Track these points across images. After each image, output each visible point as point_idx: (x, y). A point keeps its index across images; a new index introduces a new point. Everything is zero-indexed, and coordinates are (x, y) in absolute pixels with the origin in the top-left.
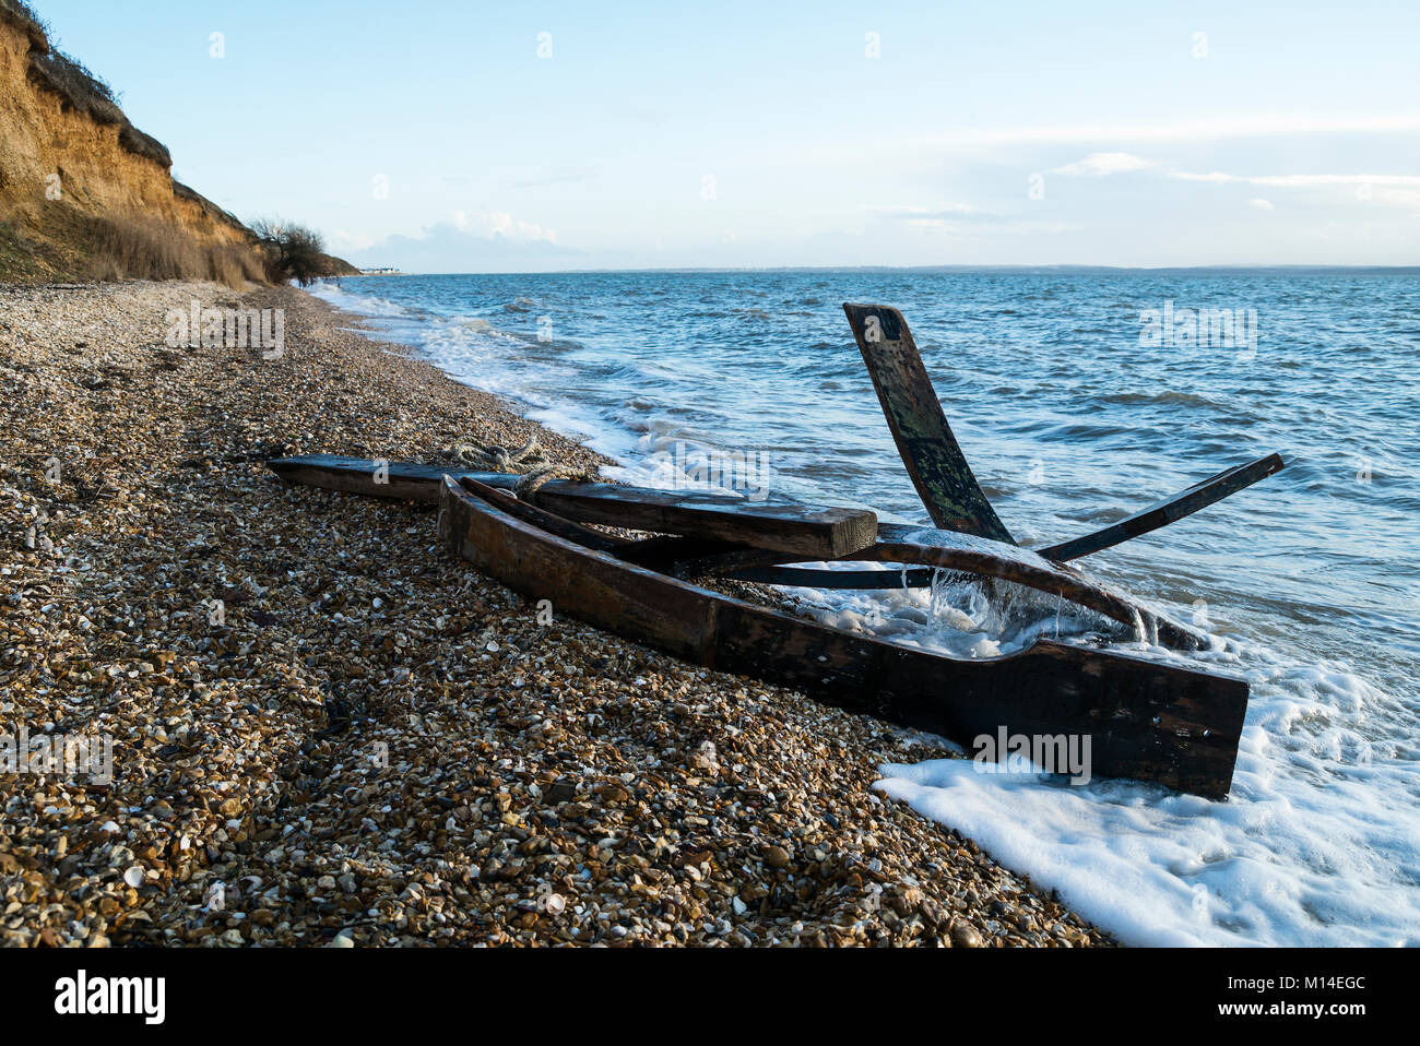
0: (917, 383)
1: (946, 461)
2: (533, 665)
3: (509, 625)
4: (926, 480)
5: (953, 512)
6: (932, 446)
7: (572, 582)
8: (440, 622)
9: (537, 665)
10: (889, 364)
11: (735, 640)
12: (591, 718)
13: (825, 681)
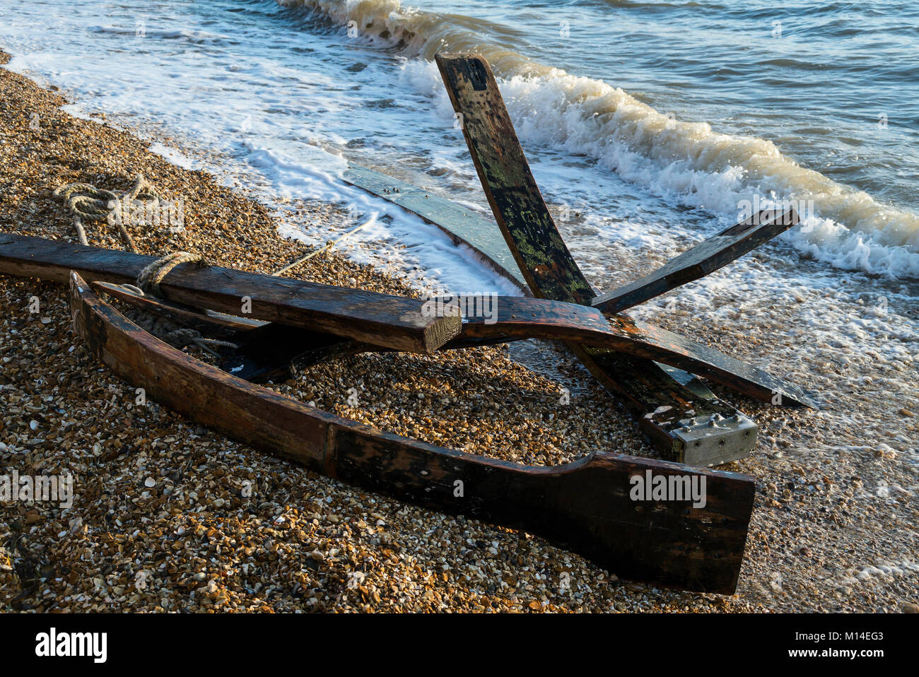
0: (502, 132)
1: (528, 208)
2: (188, 503)
3: (159, 448)
4: (511, 229)
5: (535, 258)
6: (517, 194)
7: (208, 402)
8: (97, 449)
9: (191, 501)
10: (477, 116)
11: (353, 457)
12: (246, 567)
13: (428, 489)
